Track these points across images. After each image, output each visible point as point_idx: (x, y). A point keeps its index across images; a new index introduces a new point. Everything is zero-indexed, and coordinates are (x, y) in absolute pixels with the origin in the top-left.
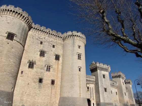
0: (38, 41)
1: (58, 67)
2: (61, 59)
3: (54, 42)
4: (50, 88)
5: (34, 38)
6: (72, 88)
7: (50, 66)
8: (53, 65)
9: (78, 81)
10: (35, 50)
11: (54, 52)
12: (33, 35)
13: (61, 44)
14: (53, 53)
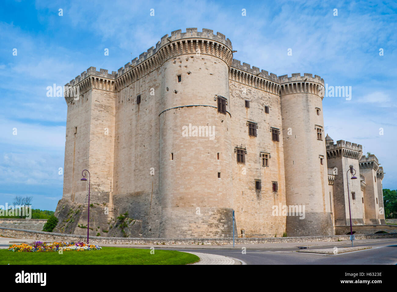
0: (241, 100)
1: (278, 155)
2: (281, 137)
3: (266, 99)
4: (272, 199)
5: (234, 95)
6: (312, 196)
7: (266, 154)
8: (271, 152)
9: (320, 183)
10: (241, 121)
11: (268, 123)
12: (232, 88)
13: (277, 102)
14: (267, 125)
